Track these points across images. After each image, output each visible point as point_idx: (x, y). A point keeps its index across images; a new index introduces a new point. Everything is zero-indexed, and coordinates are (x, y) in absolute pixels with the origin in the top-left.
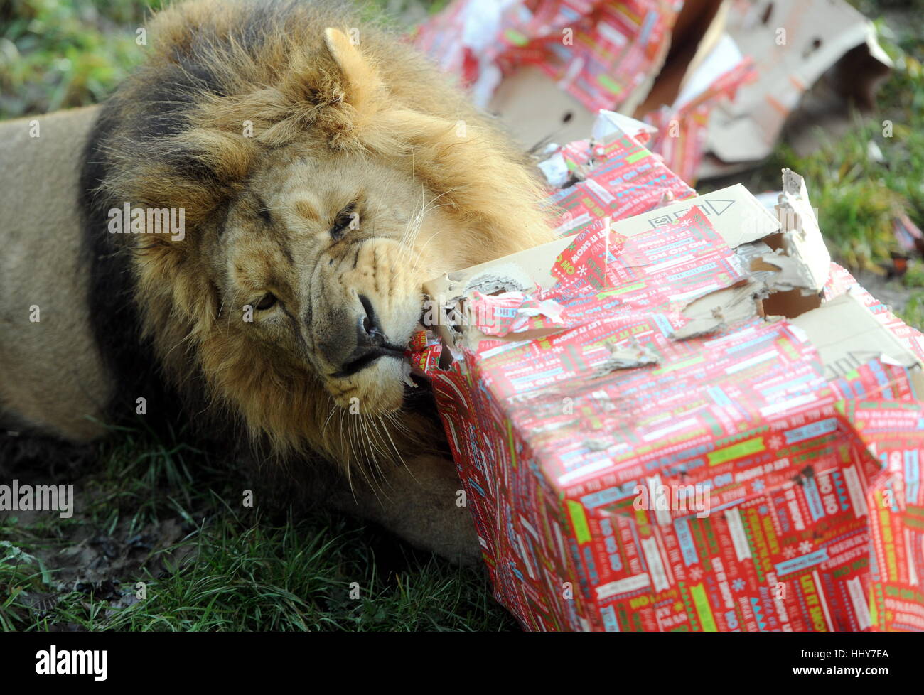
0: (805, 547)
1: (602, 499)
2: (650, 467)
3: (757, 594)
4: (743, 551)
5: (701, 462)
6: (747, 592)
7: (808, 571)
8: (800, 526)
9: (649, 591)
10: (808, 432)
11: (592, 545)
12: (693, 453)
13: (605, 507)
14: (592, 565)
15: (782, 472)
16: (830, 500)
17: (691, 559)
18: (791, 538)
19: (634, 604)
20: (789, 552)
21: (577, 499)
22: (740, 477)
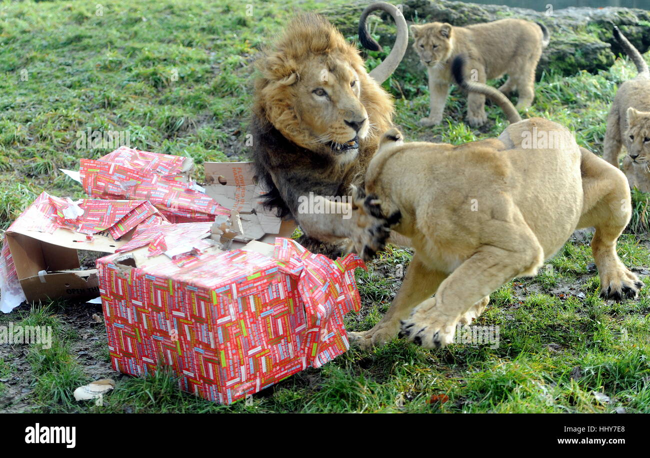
0: (268, 308)
1: (221, 290)
2: (233, 281)
3: (255, 323)
4: (253, 310)
5: (245, 280)
6: (253, 322)
7: (268, 316)
8: (267, 301)
9: (230, 321)
10: (271, 271)
11: (217, 305)
12: (243, 276)
13: (221, 293)
14: (216, 312)
15: (265, 283)
16: (275, 293)
17: (241, 311)
18: (265, 305)
19: (227, 325)
20: (264, 309)
21: (214, 290)
22: (255, 285)
